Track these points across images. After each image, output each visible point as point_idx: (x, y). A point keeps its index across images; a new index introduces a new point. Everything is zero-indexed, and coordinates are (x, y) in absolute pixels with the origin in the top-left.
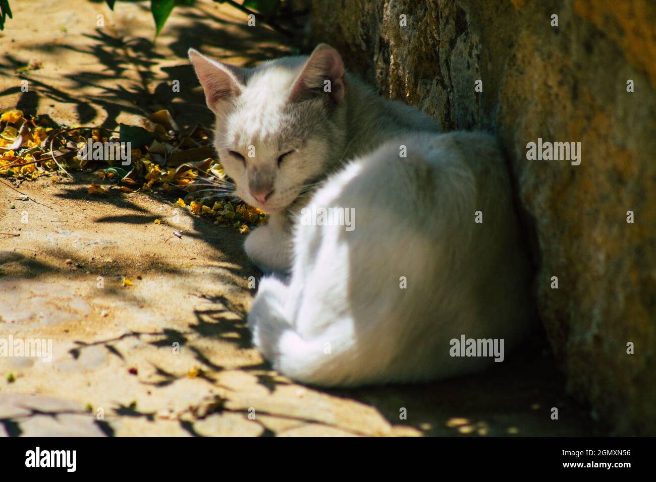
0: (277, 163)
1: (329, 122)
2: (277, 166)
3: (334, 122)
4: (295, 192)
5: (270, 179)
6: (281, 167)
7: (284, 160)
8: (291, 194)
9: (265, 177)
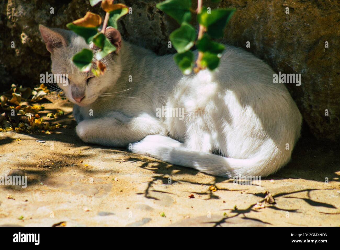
0: (86, 82)
1: (112, 61)
2: (86, 84)
3: (115, 61)
4: (96, 97)
5: (83, 91)
6: (89, 84)
7: (90, 81)
8: (94, 98)
9: (80, 90)
